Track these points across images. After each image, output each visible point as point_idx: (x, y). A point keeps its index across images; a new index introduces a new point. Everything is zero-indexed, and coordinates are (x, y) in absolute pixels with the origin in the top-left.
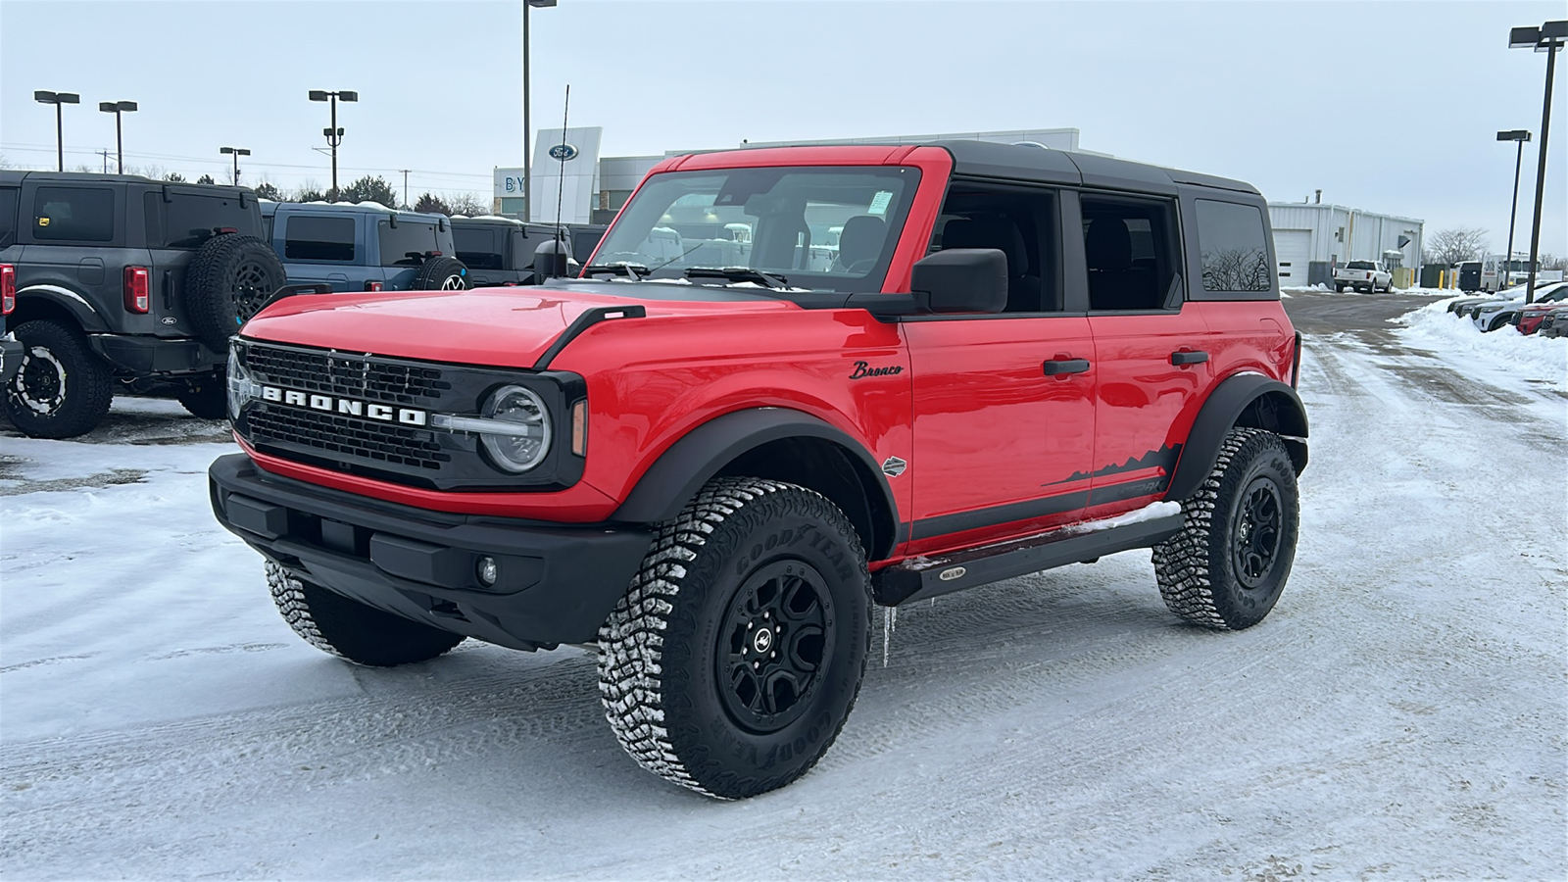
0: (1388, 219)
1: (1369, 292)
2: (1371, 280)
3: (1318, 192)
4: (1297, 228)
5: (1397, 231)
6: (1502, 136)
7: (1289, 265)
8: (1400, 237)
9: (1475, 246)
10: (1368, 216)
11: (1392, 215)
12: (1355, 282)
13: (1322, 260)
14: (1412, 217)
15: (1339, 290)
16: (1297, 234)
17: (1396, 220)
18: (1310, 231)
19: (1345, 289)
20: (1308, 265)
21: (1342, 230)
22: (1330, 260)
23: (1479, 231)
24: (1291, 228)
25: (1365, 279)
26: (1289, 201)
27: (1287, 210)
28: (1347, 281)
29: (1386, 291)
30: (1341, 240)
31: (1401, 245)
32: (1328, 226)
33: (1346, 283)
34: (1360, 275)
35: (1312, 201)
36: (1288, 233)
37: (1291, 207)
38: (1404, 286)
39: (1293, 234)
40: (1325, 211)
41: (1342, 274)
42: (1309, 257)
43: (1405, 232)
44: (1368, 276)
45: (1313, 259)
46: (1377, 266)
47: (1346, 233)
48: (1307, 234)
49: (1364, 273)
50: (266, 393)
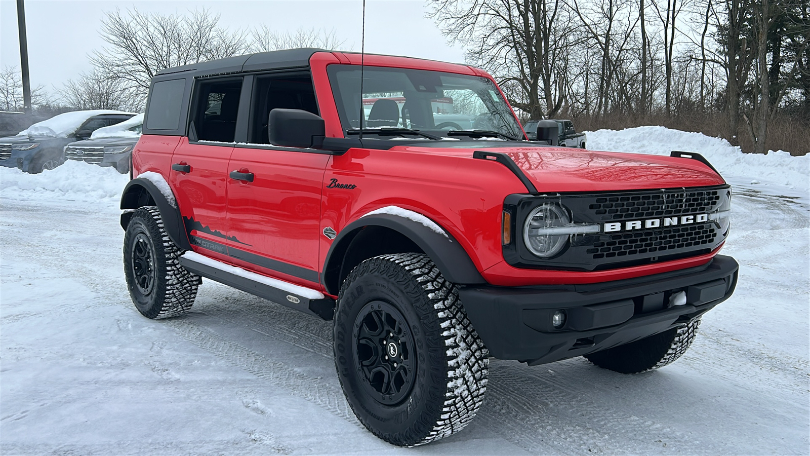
50: (608, 228)
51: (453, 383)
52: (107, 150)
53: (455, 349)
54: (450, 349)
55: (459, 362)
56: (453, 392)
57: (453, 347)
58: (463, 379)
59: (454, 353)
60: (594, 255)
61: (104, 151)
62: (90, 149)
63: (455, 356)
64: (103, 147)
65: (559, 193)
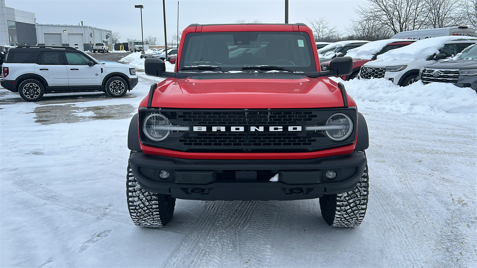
0: (103, 30)
1: (103, 52)
2: (103, 49)
3: (82, 22)
4: (78, 33)
5: (105, 34)
6: (136, 7)
7: (77, 45)
8: (106, 35)
9: (117, 37)
10: (98, 29)
11: (104, 29)
12: (99, 49)
13: (87, 43)
14: (108, 30)
15: (94, 52)
16: (78, 35)
17: (105, 31)
18: (82, 34)
19: (96, 52)
20: (83, 45)
21: (91, 33)
22: (90, 43)
23: (117, 33)
24: (76, 33)
25: (102, 49)
26: (74, 25)
27: (74, 27)
28: (96, 49)
29: (107, 52)
30: (91, 37)
31: (107, 38)
32: (87, 33)
33: (96, 50)
34: (100, 47)
35: (81, 25)
36: (75, 35)
37: (75, 27)
38: (111, 50)
39: (77, 35)
40: (86, 28)
41: (95, 47)
42: (83, 42)
43: (107, 34)
44: (103, 47)
45: (84, 43)
46: (104, 45)
47: (92, 34)
48: (82, 35)
49: (101, 47)
50: (196, 129)
51: (132, 199)
52: (462, 73)
53: (133, 183)
54: (131, 182)
55: (135, 189)
56: (133, 203)
57: (133, 181)
58: (138, 198)
59: (133, 184)
60: (184, 143)
61: (460, 73)
62: (446, 71)
63: (132, 186)
64: (458, 70)
65: (161, 108)
